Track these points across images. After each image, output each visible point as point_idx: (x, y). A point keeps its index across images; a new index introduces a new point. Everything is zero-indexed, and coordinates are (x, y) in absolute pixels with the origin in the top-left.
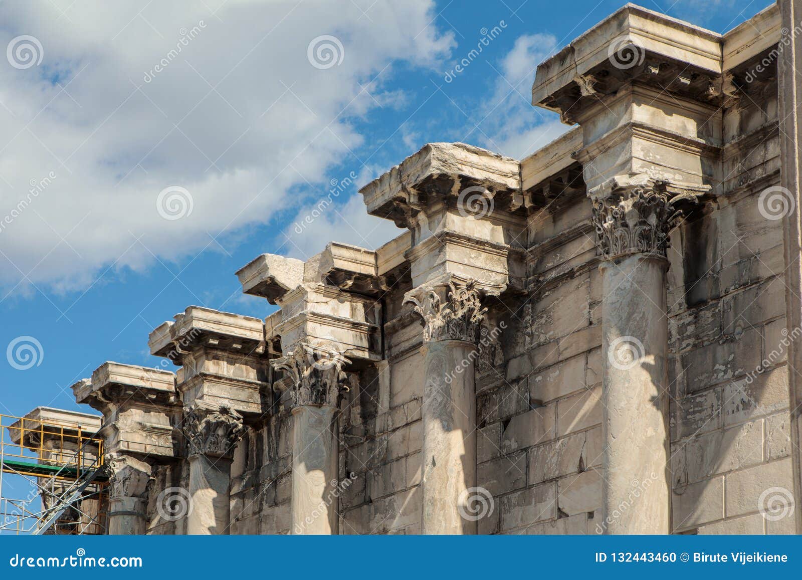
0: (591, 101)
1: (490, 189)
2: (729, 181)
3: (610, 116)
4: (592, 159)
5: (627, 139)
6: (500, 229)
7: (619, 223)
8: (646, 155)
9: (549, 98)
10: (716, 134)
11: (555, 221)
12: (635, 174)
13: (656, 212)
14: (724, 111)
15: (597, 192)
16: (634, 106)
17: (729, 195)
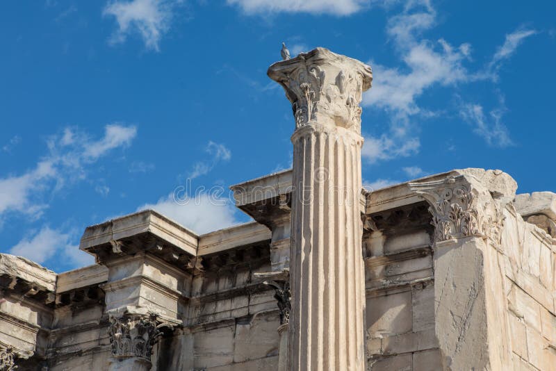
0: (117, 256)
1: (35, 288)
2: (192, 319)
3: (128, 267)
4: (113, 290)
5: (138, 285)
6: (36, 314)
7: (125, 335)
8: (148, 296)
9: (92, 248)
10: (188, 289)
11: (73, 315)
12: (140, 307)
13: (148, 332)
14: (194, 276)
15: (114, 313)
16: (145, 265)
17: (191, 327)
